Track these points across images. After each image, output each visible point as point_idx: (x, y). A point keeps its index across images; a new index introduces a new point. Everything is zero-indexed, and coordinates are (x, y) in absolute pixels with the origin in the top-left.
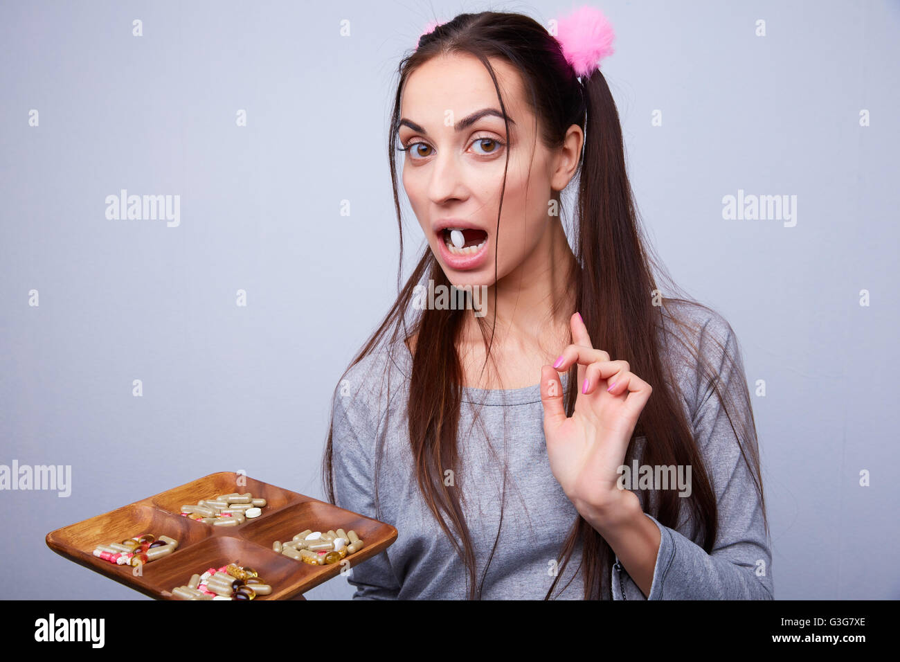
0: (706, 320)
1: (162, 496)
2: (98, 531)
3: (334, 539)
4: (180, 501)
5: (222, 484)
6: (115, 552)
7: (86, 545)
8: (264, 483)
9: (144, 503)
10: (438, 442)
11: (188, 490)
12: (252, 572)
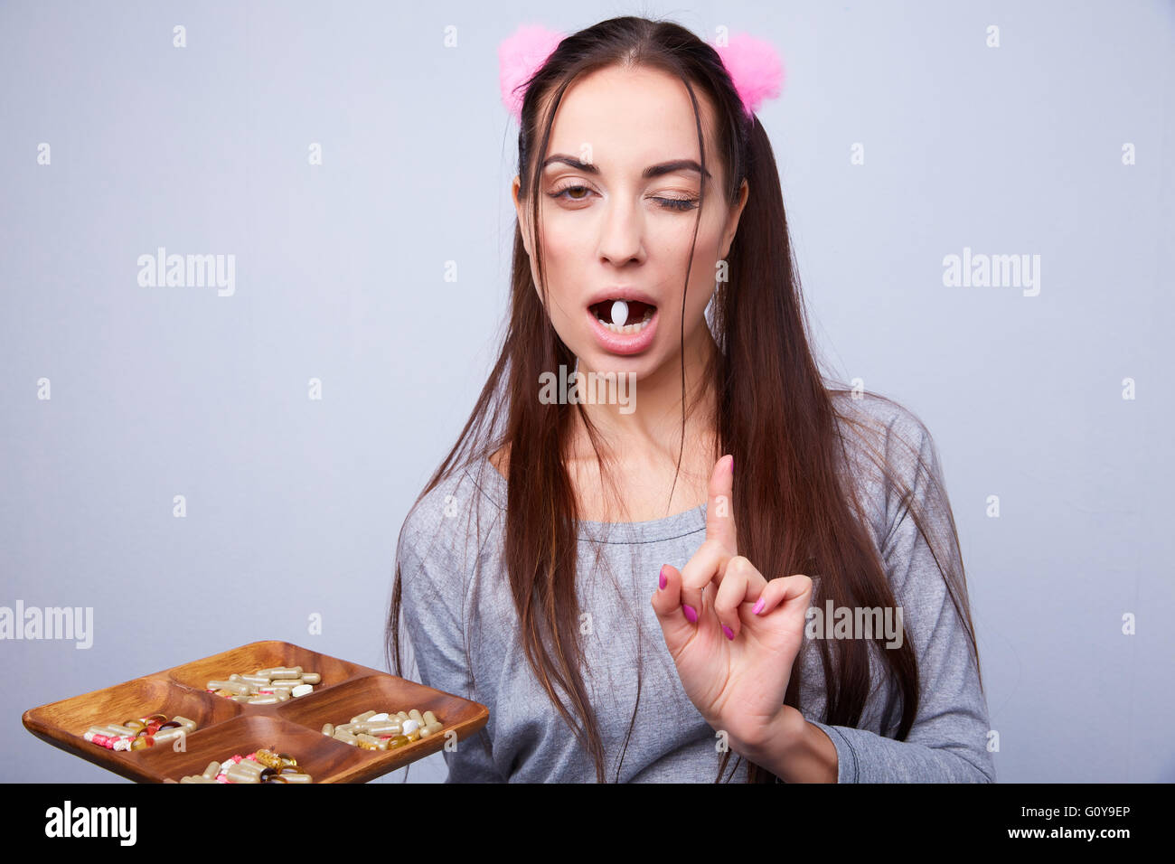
0: (892, 417)
1: (182, 669)
2: (94, 710)
3: (403, 721)
4: (207, 676)
5: (264, 656)
6: (113, 735)
7: (76, 727)
8: (320, 655)
9: (158, 676)
10: (551, 593)
11: (219, 662)
12: (289, 759)
